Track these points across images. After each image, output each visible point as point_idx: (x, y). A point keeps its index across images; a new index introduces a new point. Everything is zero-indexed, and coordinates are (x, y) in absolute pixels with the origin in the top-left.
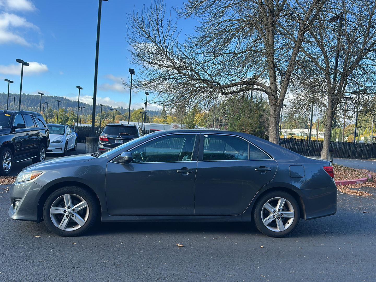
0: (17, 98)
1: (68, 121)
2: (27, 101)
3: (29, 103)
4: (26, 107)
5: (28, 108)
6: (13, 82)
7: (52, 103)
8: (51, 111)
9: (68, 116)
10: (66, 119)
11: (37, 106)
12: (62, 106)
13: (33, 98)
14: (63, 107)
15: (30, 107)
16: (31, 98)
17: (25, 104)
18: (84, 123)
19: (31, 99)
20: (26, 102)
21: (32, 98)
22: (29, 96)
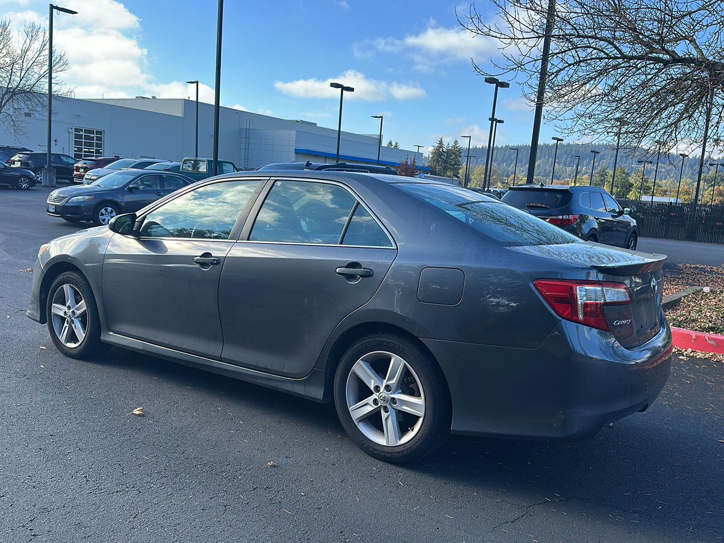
0: (549, 151)
1: (631, 193)
2: (566, 155)
3: (569, 159)
4: (562, 167)
5: (566, 169)
6: (502, 122)
7: (611, 158)
8: (604, 173)
9: (632, 181)
10: (627, 188)
11: (583, 165)
12: (629, 162)
13: (576, 150)
14: (632, 164)
15: (570, 167)
16: (572, 150)
17: (561, 162)
18: (663, 196)
19: (572, 153)
20: (563, 158)
21: (574, 150)
22: (570, 147)
